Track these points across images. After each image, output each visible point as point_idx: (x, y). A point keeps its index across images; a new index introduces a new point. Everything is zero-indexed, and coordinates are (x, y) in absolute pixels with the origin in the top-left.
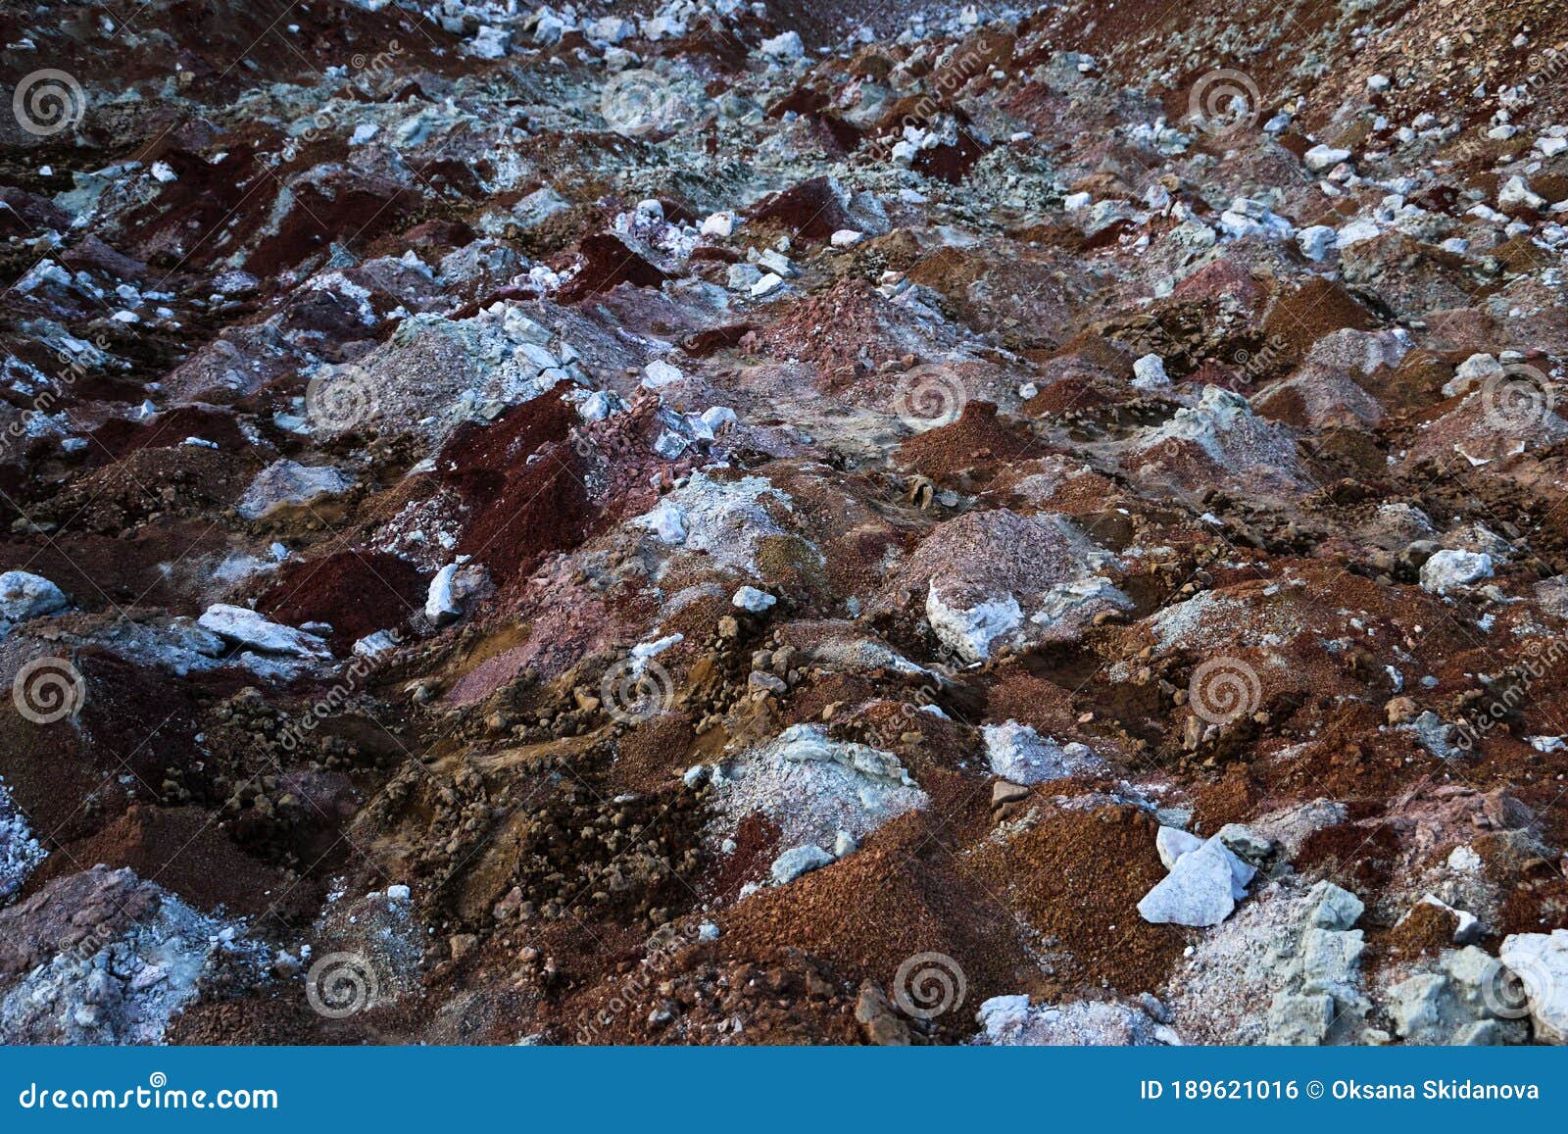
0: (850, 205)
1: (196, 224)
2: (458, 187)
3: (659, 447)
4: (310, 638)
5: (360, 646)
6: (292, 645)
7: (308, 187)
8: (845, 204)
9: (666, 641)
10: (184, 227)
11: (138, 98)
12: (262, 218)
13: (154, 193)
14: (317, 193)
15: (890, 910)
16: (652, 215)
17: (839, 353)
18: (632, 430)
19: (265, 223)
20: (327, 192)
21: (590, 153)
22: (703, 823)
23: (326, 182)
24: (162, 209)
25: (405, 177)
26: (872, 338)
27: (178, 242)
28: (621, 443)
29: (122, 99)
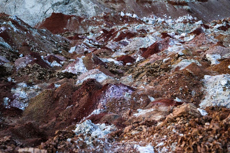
0: (205, 31)
1: (106, 37)
2: (144, 33)
3: (170, 44)
4: (120, 63)
5: (127, 64)
6: (118, 63)
7: (122, 32)
8: (204, 31)
9: (168, 58)
10: (104, 38)
11: (98, 27)
12: (115, 36)
13: (100, 35)
14: (123, 33)
15: (193, 68)
16: (173, 34)
17: (200, 42)
18: (166, 42)
19: (116, 36)
20: (125, 33)
21: (164, 29)
22: (170, 69)
23: (125, 31)
24: (101, 36)
25: (136, 32)
26: (205, 40)
27: (103, 40)
28: (164, 43)
29: (96, 28)
